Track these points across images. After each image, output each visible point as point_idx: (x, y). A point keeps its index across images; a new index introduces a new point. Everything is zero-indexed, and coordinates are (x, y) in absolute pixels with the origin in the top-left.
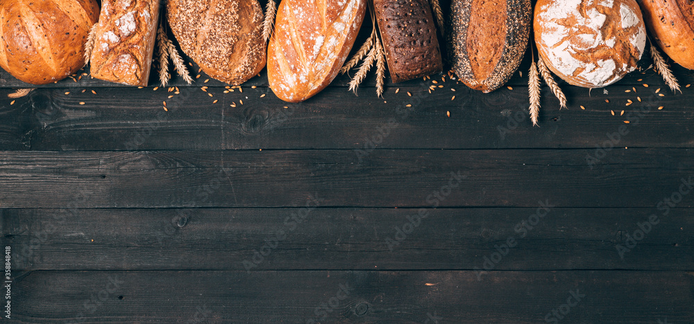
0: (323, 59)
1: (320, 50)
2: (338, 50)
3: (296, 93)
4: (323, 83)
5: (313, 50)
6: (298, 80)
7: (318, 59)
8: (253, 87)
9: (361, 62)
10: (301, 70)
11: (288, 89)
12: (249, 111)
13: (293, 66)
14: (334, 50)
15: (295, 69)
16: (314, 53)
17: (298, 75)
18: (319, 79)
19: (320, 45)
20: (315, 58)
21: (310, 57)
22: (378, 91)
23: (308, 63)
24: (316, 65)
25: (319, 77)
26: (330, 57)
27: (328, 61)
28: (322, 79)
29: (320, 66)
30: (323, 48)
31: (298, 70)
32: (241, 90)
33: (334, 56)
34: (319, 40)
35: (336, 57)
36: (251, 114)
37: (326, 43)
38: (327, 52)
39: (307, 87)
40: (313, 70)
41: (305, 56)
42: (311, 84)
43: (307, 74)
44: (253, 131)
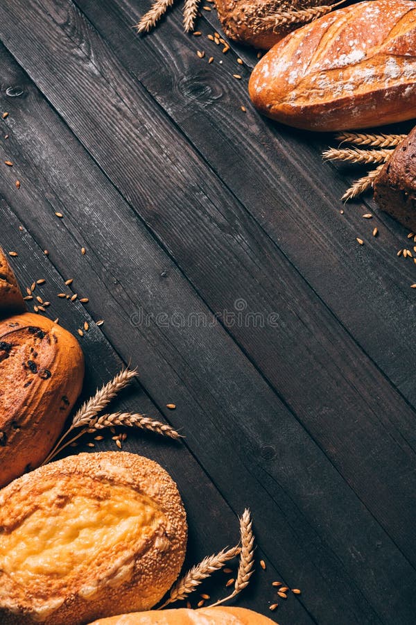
0: (337, 80)
1: (344, 68)
2: (362, 91)
3: (270, 88)
4: (306, 107)
5: (338, 57)
6: (287, 74)
7: (332, 73)
8: (239, 61)
9: (368, 147)
10: (302, 64)
11: (267, 74)
12: (206, 75)
13: (299, 52)
14: (357, 86)
15: (299, 57)
16: (336, 61)
17: (294, 66)
18: (307, 98)
19: (351, 61)
20: (330, 67)
21: (327, 61)
22: (349, 191)
23: (317, 65)
24: (323, 76)
25: (310, 94)
26: (346, 87)
27: (339, 89)
28: (311, 103)
29: (325, 82)
30: (350, 70)
31: (300, 61)
32: (225, 50)
33: (350, 93)
34: (356, 55)
35: (351, 94)
36: (204, 79)
37: (358, 67)
38: (349, 77)
39: (287, 92)
40: (313, 79)
41: (322, 55)
42: (293, 93)
43: (302, 76)
44: (185, 94)
